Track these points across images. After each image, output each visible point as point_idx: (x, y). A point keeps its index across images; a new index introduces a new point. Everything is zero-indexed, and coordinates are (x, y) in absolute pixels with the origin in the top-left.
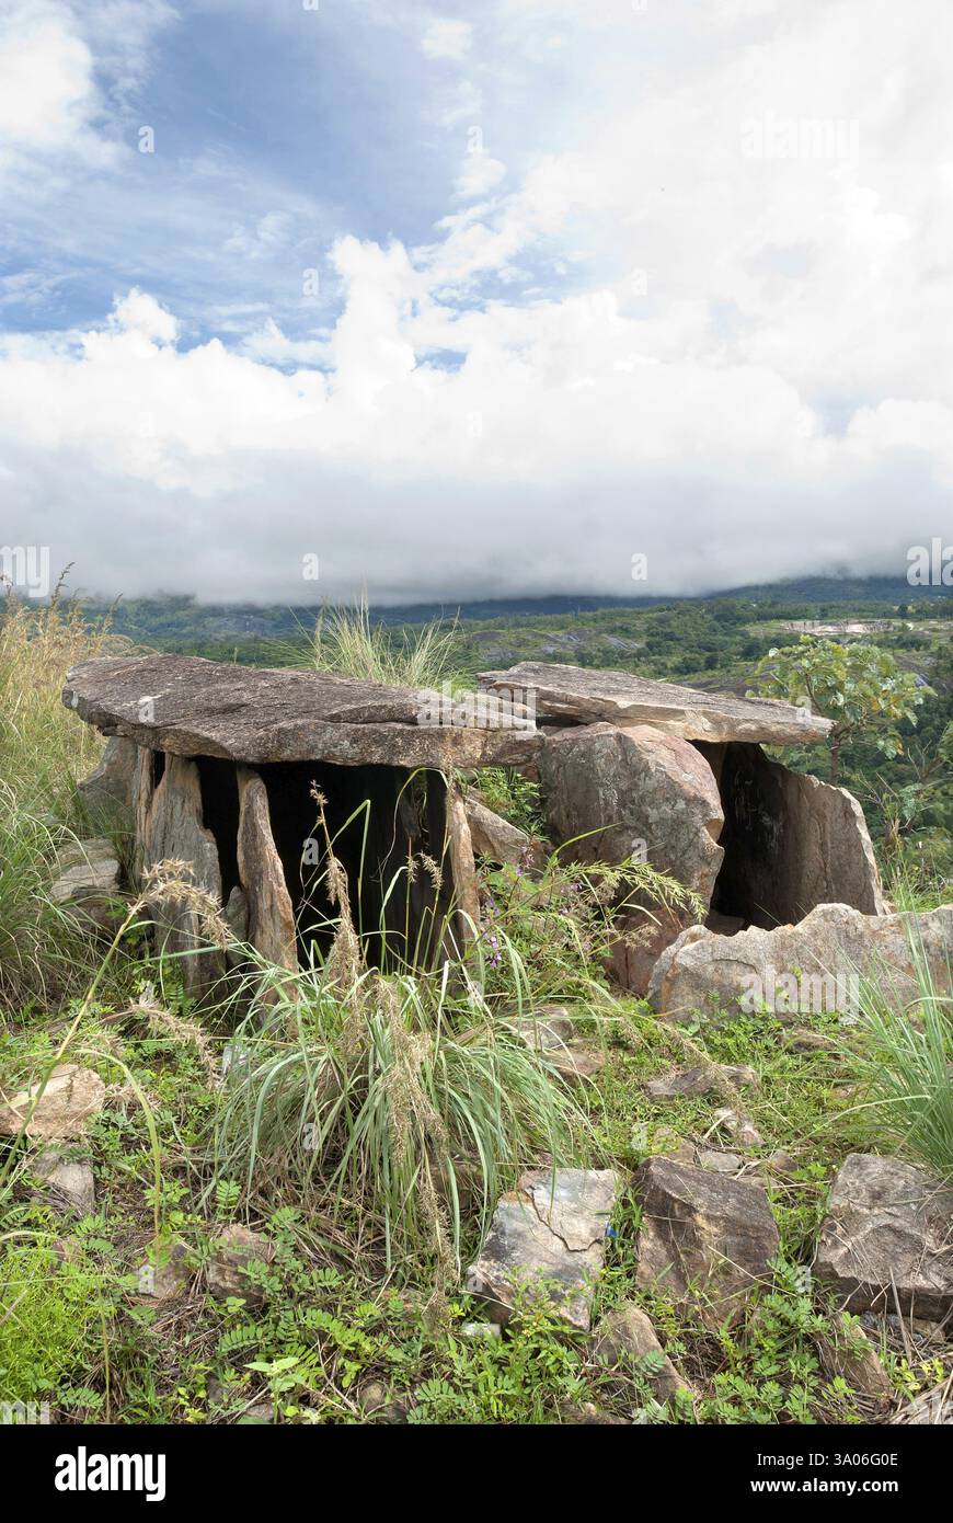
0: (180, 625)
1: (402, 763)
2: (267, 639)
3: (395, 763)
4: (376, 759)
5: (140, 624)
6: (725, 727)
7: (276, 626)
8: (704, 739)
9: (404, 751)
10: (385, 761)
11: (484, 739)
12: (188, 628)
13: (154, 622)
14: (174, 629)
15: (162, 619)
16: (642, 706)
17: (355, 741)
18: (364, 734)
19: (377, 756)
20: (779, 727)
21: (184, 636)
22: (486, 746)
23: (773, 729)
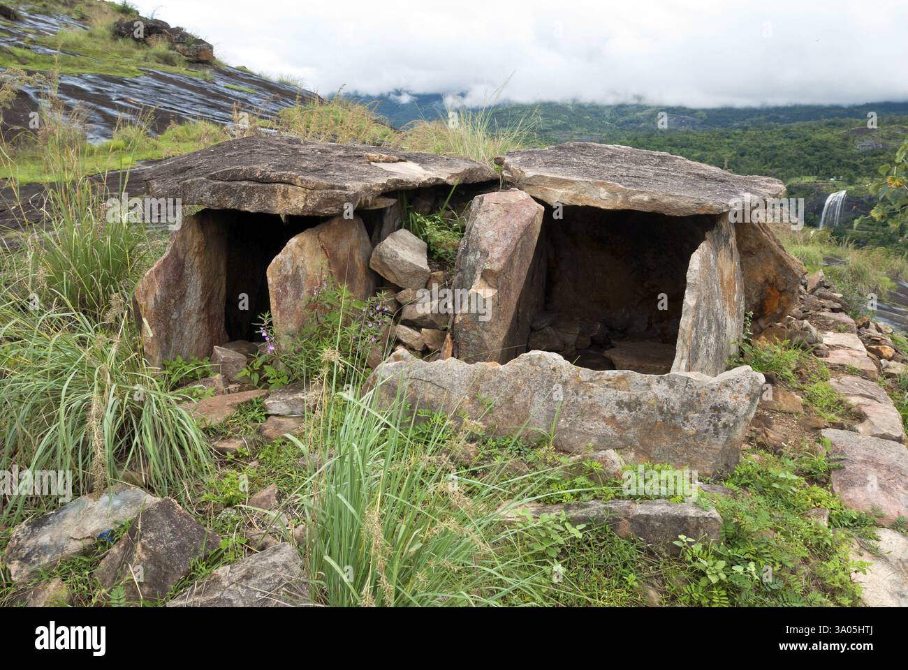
0: (639, 122)
1: (247, 209)
2: (695, 132)
3: (242, 209)
4: (229, 205)
5: (612, 121)
6: (620, 196)
7: (703, 123)
8: (596, 205)
9: (249, 202)
10: (236, 207)
11: (305, 195)
12: (643, 124)
13: (621, 120)
14: (634, 125)
15: (627, 118)
16: (542, 176)
17: (213, 193)
18: (220, 188)
19: (230, 204)
20: (671, 199)
21: (639, 129)
22: (306, 199)
23: (665, 201)
